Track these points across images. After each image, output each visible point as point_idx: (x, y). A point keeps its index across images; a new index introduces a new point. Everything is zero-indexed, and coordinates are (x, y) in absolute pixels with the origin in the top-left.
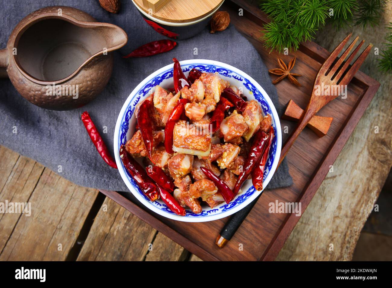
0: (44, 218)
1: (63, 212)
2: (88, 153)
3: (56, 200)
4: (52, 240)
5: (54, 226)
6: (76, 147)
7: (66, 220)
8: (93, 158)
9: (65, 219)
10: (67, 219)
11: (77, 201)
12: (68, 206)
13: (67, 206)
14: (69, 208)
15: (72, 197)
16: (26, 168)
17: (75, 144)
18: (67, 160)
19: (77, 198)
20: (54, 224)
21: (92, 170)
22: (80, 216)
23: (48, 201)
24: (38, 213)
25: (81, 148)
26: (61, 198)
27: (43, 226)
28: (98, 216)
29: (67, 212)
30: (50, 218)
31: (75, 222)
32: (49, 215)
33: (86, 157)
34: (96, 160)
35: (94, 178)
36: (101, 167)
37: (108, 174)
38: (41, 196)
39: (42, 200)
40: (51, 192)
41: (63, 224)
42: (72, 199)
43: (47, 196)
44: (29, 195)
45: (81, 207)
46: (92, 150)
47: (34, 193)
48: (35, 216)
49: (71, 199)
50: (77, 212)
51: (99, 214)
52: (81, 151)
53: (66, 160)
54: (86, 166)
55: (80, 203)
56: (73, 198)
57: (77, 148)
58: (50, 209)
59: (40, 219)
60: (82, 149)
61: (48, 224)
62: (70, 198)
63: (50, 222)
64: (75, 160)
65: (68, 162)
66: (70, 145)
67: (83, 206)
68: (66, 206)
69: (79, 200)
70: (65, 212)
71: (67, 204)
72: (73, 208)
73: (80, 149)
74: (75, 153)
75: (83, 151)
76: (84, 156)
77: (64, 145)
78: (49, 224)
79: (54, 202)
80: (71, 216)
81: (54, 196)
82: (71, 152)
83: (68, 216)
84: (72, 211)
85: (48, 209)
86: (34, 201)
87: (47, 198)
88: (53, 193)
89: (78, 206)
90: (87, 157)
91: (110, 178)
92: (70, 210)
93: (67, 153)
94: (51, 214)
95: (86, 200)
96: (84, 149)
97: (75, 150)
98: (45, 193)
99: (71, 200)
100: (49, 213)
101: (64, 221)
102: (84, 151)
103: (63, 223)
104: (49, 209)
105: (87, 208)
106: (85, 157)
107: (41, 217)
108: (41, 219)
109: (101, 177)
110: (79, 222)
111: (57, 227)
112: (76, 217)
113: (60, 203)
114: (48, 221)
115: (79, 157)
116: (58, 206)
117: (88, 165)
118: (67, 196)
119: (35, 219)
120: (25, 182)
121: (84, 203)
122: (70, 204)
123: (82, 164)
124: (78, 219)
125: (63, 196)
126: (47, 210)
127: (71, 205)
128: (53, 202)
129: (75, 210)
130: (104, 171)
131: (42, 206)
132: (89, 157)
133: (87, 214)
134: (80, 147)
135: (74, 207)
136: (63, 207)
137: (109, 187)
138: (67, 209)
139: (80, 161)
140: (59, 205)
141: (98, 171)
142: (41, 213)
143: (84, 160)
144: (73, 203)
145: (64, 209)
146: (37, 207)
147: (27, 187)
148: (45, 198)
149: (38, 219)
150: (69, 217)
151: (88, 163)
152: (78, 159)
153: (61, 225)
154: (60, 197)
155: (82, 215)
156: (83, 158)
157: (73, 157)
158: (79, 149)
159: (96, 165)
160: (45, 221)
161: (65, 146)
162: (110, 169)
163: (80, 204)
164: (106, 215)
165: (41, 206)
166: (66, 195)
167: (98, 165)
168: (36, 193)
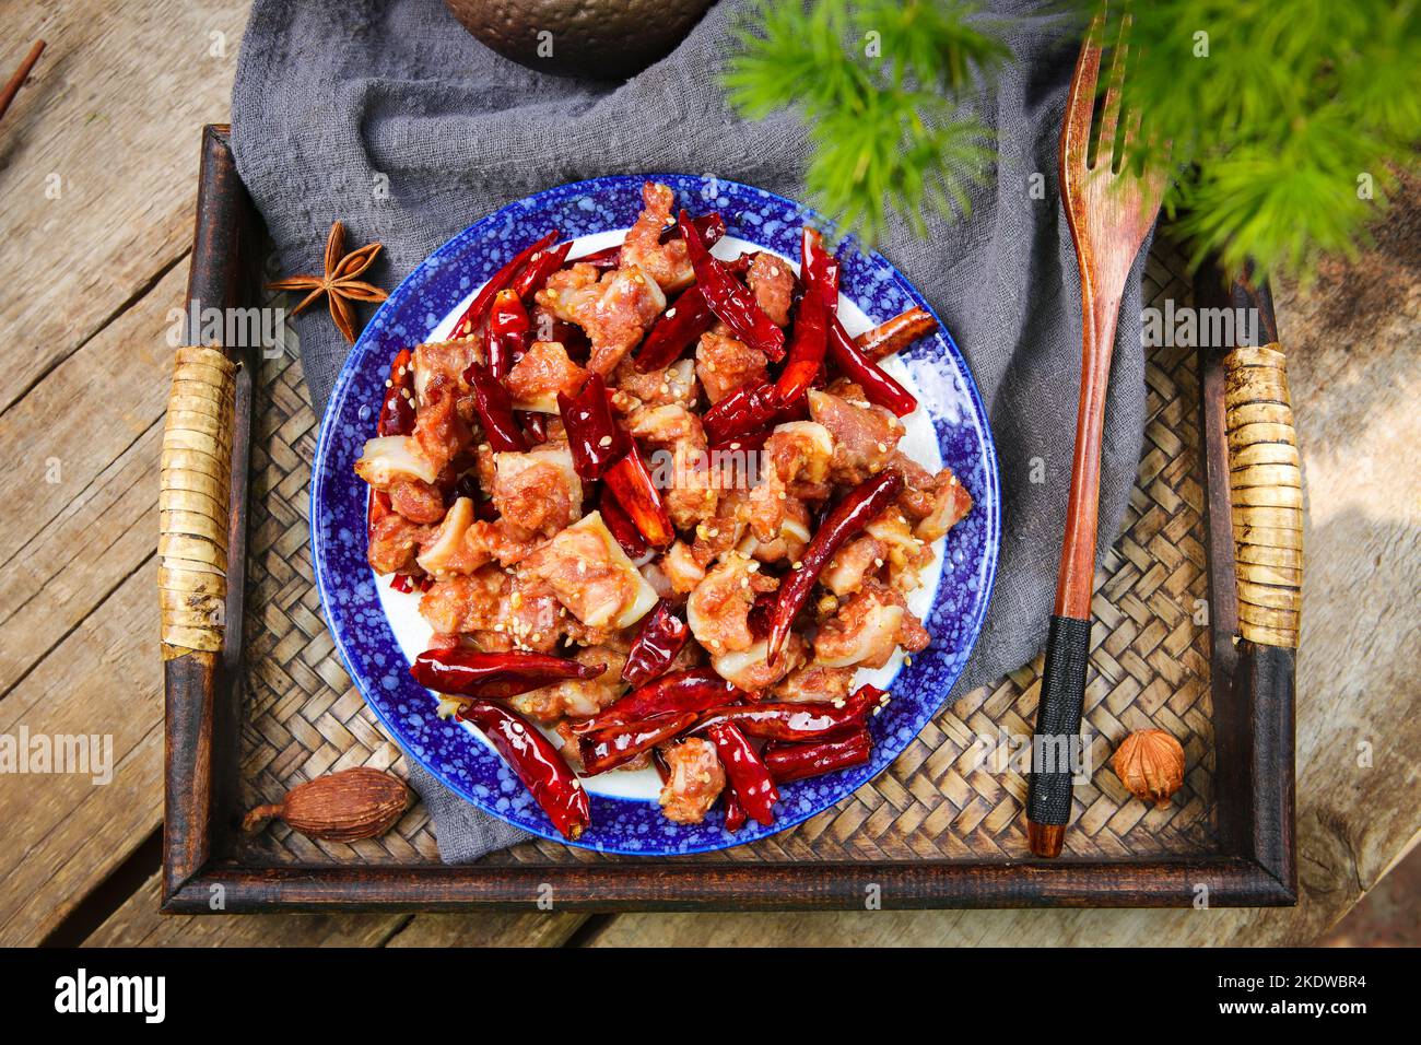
4: (137, 751)
16: (137, 489)
27: (124, 695)
44: (118, 580)
120: (119, 533)
147: (121, 552)
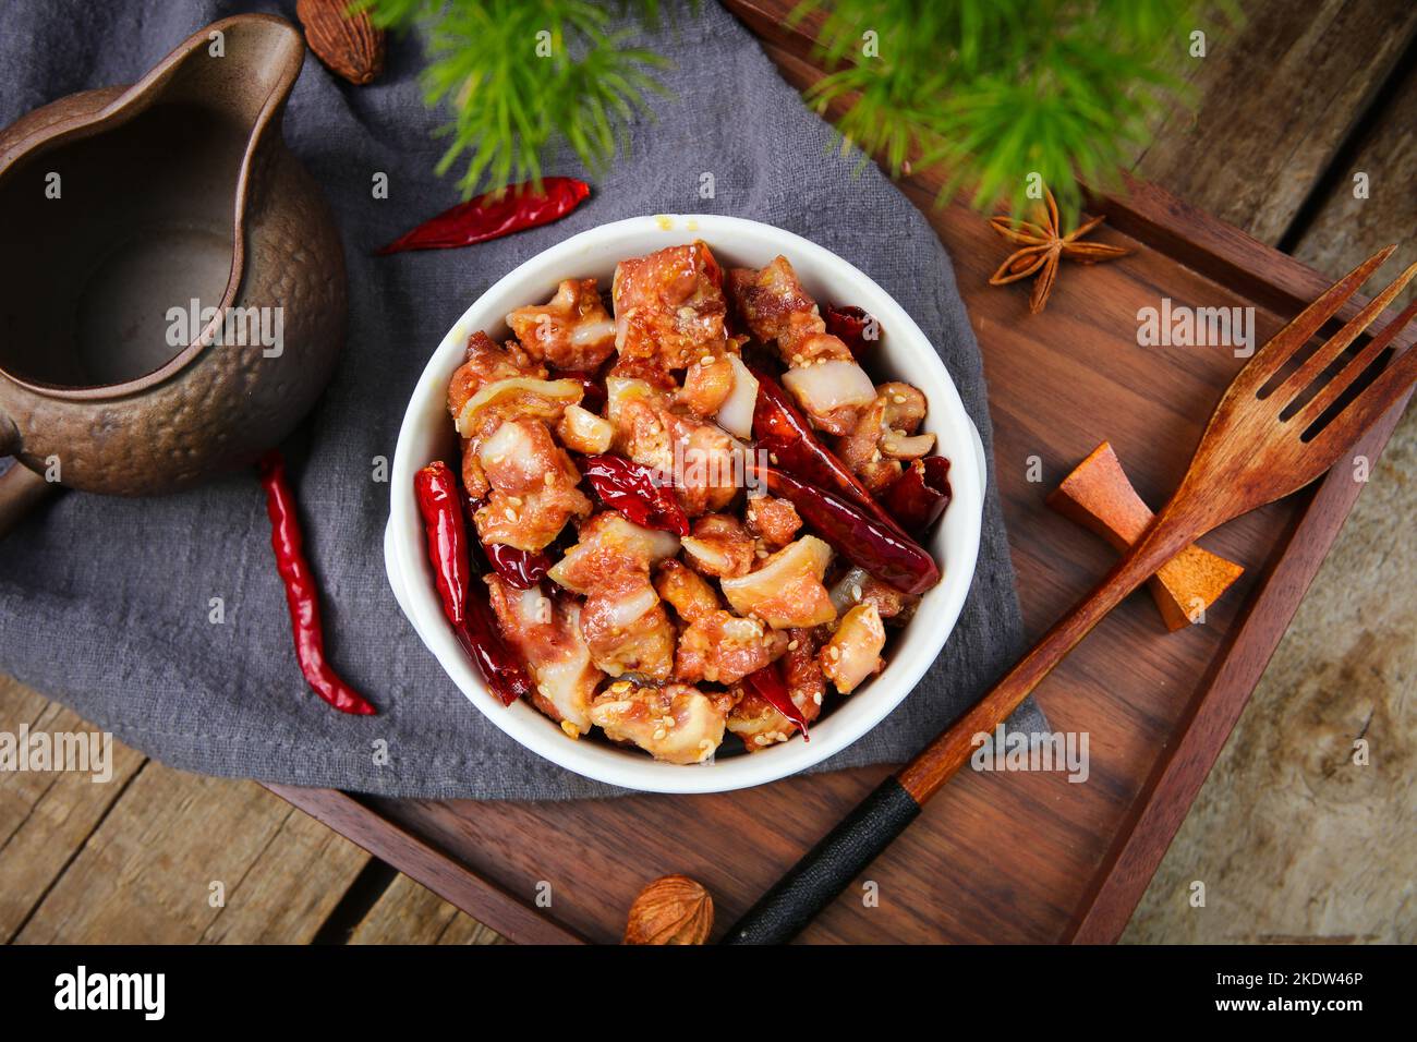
0: (162, 886)
1: (238, 877)
2: (214, 644)
3: (220, 826)
5: (194, 928)
6: (165, 624)
7: (244, 910)
8: (232, 662)
9: (240, 906)
10: (250, 910)
11: (303, 843)
12: (263, 859)
13: (259, 858)
14: (267, 868)
15: (283, 823)
17: (165, 611)
18: (127, 675)
19: (303, 834)
20: (195, 920)
21: (226, 706)
22: (304, 906)
23: (188, 821)
24: (137, 866)
25: (186, 626)
26: (239, 820)
28: (371, 920)
29: (254, 879)
30: (183, 891)
31: (278, 928)
32: (181, 881)
33: (204, 658)
34: (242, 670)
35: (237, 738)
36: (263, 695)
37: (291, 718)
38: (166, 800)
39: (164, 816)
40: (205, 790)
41: (231, 928)
42: (284, 832)
43: (186, 803)
45: (313, 871)
46: (231, 631)
47: (139, 778)
48: (125, 871)
49: (279, 831)
50: (296, 888)
51: (378, 912)
52: (184, 636)
53: (122, 674)
54: (202, 694)
55: (310, 855)
56: (288, 830)
57: (169, 626)
58: (191, 856)
59: (143, 888)
60: (190, 630)
61: (171, 913)
62: (276, 828)
63: (180, 908)
64: (159, 670)
65: (131, 679)
66: (142, 617)
67: (322, 870)
68: (254, 858)
69: (310, 842)
70: (247, 881)
71: (261, 850)
72: (279, 871)
73: (181, 630)
74: (160, 643)
75: (191, 637)
76: (194, 656)
77: (117, 617)
78: (177, 915)
79: (211, 833)
80: (267, 901)
81: (216, 806)
82: (142, 641)
83: (254, 898)
84: (276, 880)
85: (181, 854)
86: (133, 813)
87: (186, 807)
88: (215, 796)
89: (301, 866)
90: (208, 660)
91: (298, 735)
92: (269, 875)
93: (127, 646)
94: (188, 875)
95: (338, 849)
96: (195, 628)
97: (161, 634)
98: (182, 788)
99: (279, 837)
100: (185, 871)
101: (236, 913)
102: (197, 638)
103: (230, 921)
104: (186, 857)
105: (334, 880)
106: (197, 661)
107: (148, 881)
108: (149, 889)
109: (262, 731)
110: (295, 933)
111: (205, 932)
112: (285, 909)
113: (231, 840)
114: (174, 903)
115: (173, 659)
116: (222, 848)
117: (209, 686)
118: (265, 817)
119: (124, 886)
121: (326, 856)
122: (271, 851)
123: (186, 687)
124: (292, 916)
125: (252, 813)
126: (176, 860)
127: (276, 855)
128: (206, 829)
129: (289, 881)
130: (275, 708)
131: (161, 836)
132: (216, 658)
133: (329, 903)
134: (182, 623)
135: (286, 868)
136: (243, 858)
137: (297, 771)
138: (257, 868)
139: (179, 675)
140: (229, 850)
141: (250, 709)
142: (151, 865)
143: (194, 668)
144: (285, 850)
145: (244, 867)
146: (139, 840)
148: (179, 806)
149: (134, 887)
150: (256, 904)
151: (211, 681)
152: (172, 665)
153: (224, 929)
154: (236, 814)
155: (312, 905)
156: (192, 663)
157: (152, 659)
158: (175, 629)
159: (240, 687)
160: (161, 900)
161: (121, 619)
162: (297, 703)
163: (313, 861)
164: (402, 920)
165: (156, 837)
166: (262, 811)
167: (250, 686)
168: (148, 781)
